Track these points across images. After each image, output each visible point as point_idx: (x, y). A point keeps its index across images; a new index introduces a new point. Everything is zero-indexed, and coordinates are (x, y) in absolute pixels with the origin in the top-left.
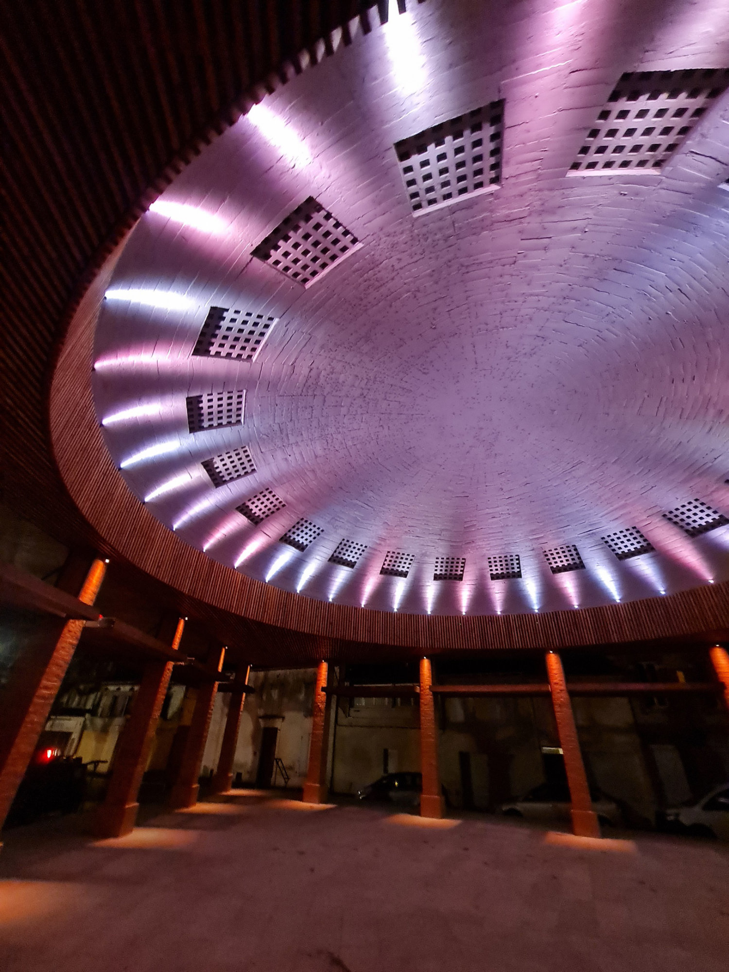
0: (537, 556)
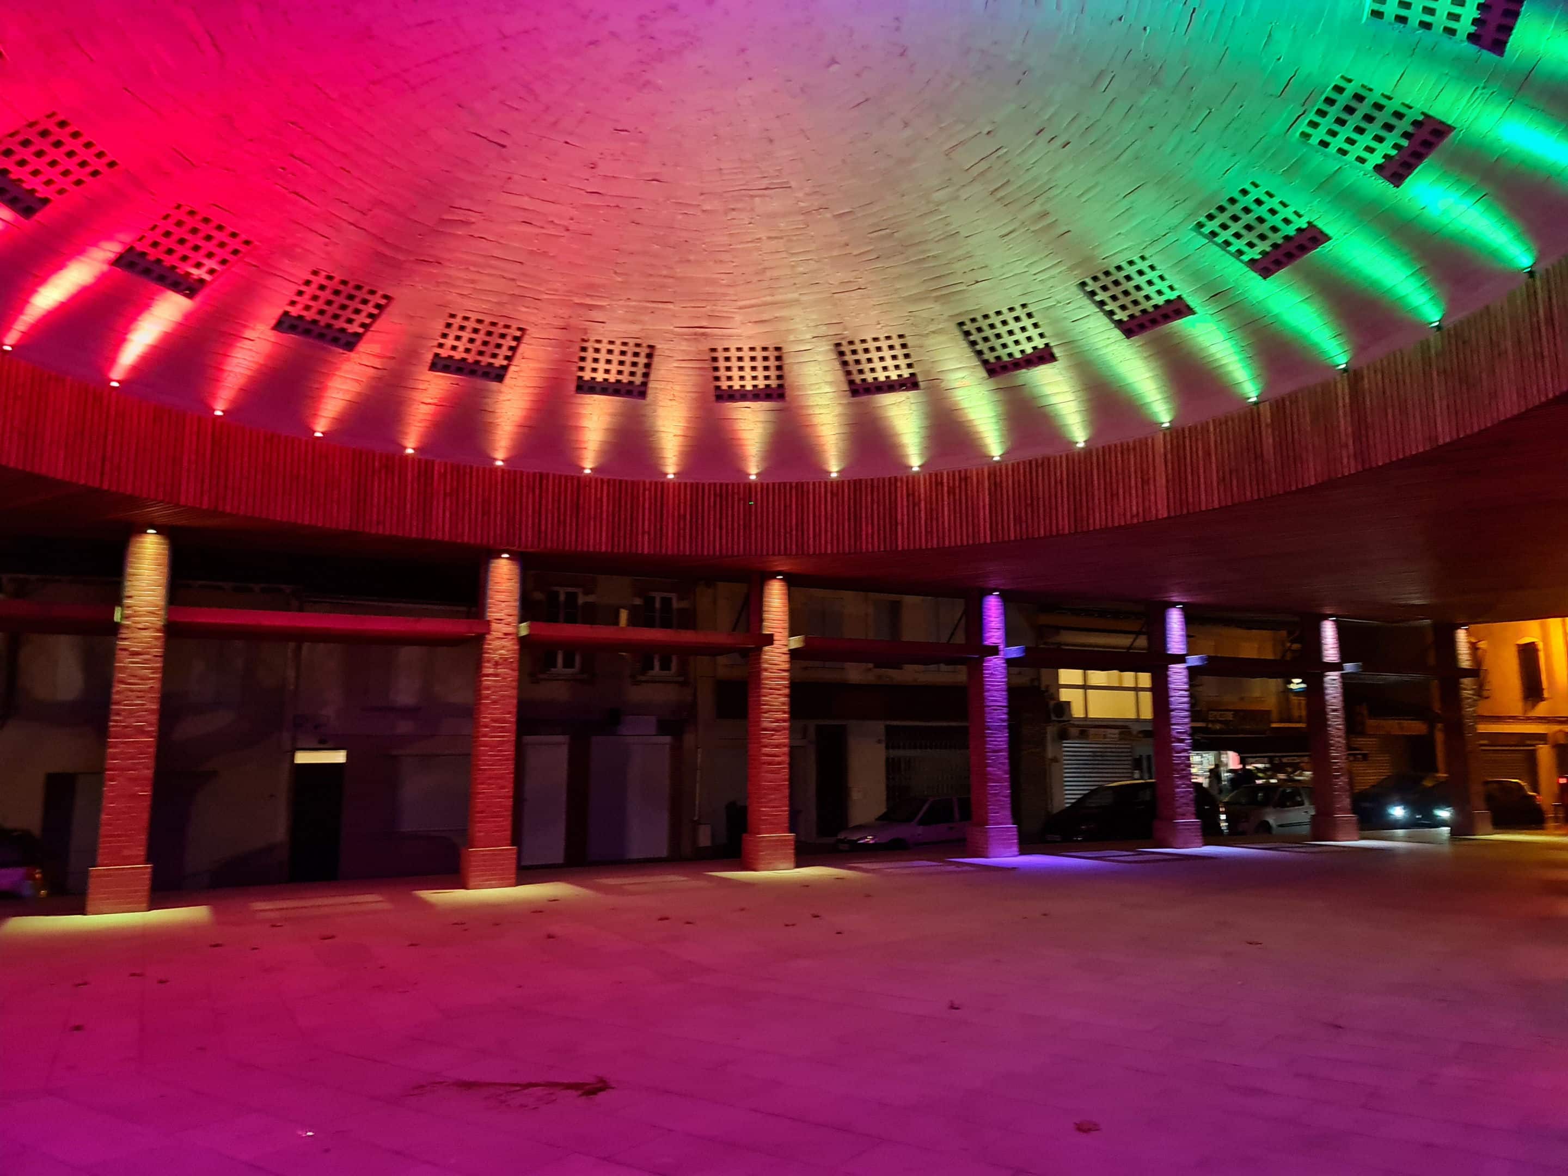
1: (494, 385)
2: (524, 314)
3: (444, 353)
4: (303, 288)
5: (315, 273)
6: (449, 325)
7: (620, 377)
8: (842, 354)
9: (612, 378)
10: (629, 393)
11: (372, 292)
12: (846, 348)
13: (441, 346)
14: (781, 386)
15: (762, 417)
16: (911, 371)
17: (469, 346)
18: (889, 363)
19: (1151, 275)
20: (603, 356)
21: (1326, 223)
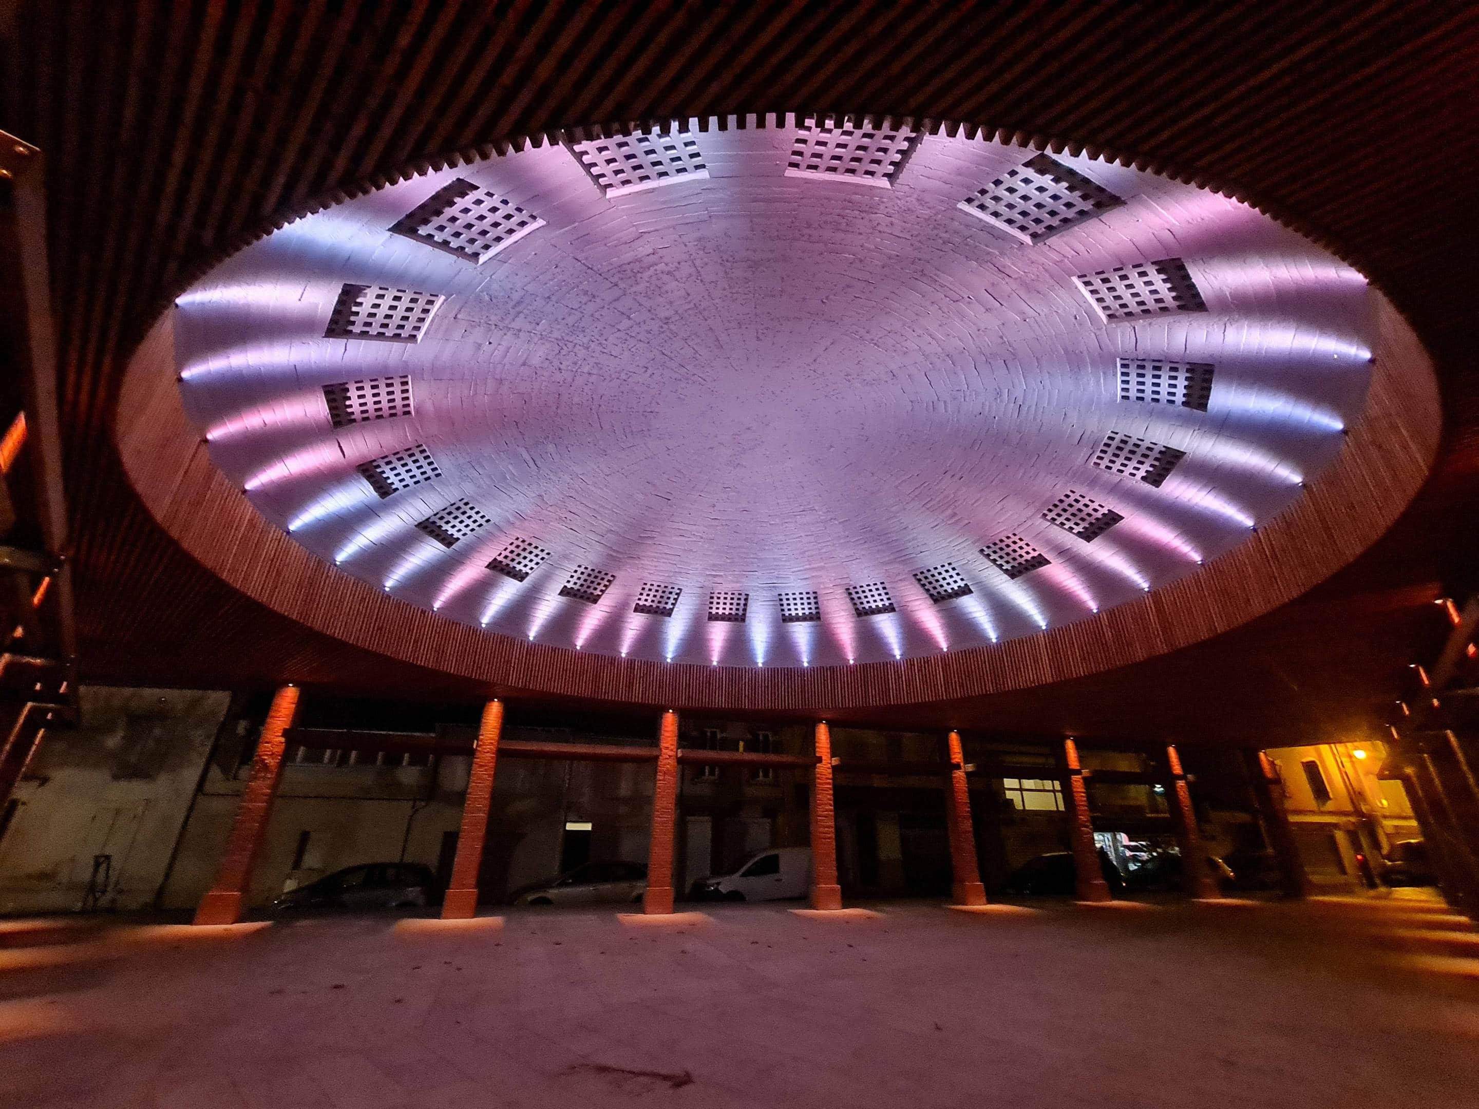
0: (702, 596)
1: (667, 618)
2: (681, 582)
3: (641, 603)
4: (573, 574)
5: (580, 566)
6: (643, 589)
7: (731, 612)
8: (850, 594)
9: (727, 612)
10: (736, 620)
11: (606, 574)
12: (853, 591)
13: (639, 599)
14: (818, 613)
15: (808, 630)
16: (890, 602)
17: (654, 599)
18: (877, 598)
19: (1020, 544)
20: (722, 601)
21: (1119, 509)
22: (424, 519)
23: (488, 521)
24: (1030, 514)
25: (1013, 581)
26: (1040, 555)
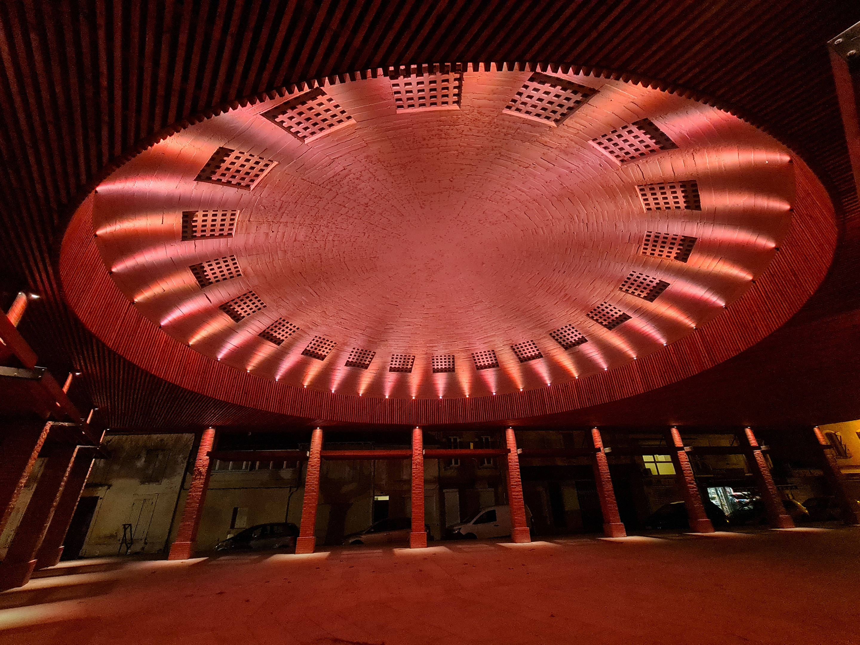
0: (427, 359)
1: (409, 374)
2: (413, 352)
3: (393, 366)
4: (351, 353)
5: (354, 349)
6: (393, 358)
7: (445, 366)
8: (514, 349)
9: (443, 367)
10: (449, 371)
11: (370, 352)
12: (515, 347)
13: (391, 364)
14: (497, 362)
15: (493, 373)
16: (538, 352)
17: (400, 363)
18: (530, 350)
19: (610, 308)
20: (439, 361)
21: (666, 279)
22: (262, 331)
23: (298, 329)
24: (612, 289)
25: (610, 332)
26: (624, 313)
